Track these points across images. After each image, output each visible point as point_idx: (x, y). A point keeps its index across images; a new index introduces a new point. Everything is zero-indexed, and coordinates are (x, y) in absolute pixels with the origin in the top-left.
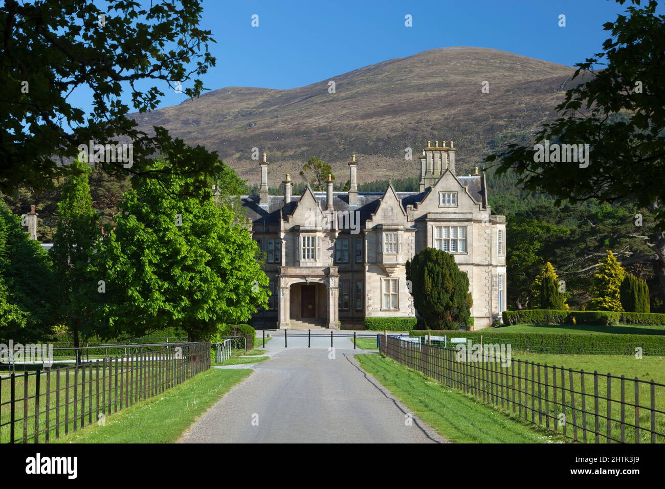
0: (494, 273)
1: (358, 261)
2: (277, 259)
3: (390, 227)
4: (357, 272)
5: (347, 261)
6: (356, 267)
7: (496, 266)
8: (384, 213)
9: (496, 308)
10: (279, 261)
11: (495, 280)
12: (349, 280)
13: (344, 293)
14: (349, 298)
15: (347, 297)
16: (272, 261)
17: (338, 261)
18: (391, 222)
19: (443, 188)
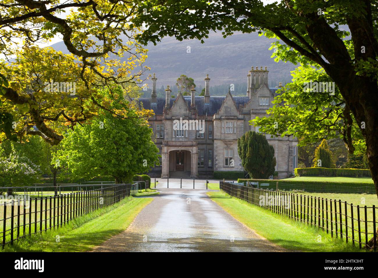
0: (290, 145)
1: (210, 138)
2: (161, 136)
3: (229, 118)
4: (209, 144)
5: (203, 138)
6: (208, 142)
7: (292, 141)
8: (226, 109)
9: (292, 166)
10: (163, 137)
11: (291, 149)
12: (204, 149)
13: (201, 157)
14: (204, 160)
15: (203, 159)
16: (159, 137)
17: (197, 138)
18: (229, 115)
19: (261, 95)
